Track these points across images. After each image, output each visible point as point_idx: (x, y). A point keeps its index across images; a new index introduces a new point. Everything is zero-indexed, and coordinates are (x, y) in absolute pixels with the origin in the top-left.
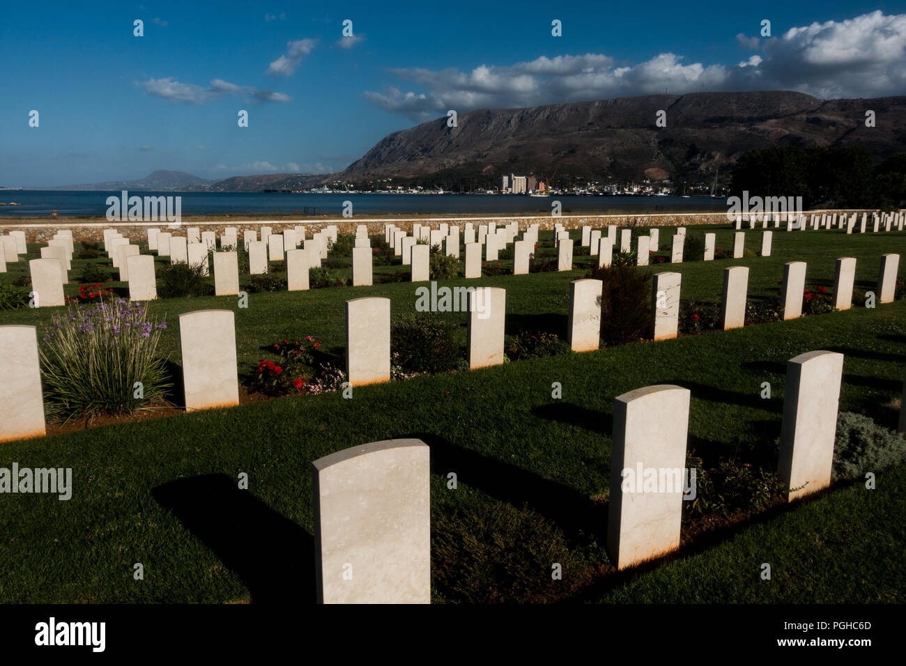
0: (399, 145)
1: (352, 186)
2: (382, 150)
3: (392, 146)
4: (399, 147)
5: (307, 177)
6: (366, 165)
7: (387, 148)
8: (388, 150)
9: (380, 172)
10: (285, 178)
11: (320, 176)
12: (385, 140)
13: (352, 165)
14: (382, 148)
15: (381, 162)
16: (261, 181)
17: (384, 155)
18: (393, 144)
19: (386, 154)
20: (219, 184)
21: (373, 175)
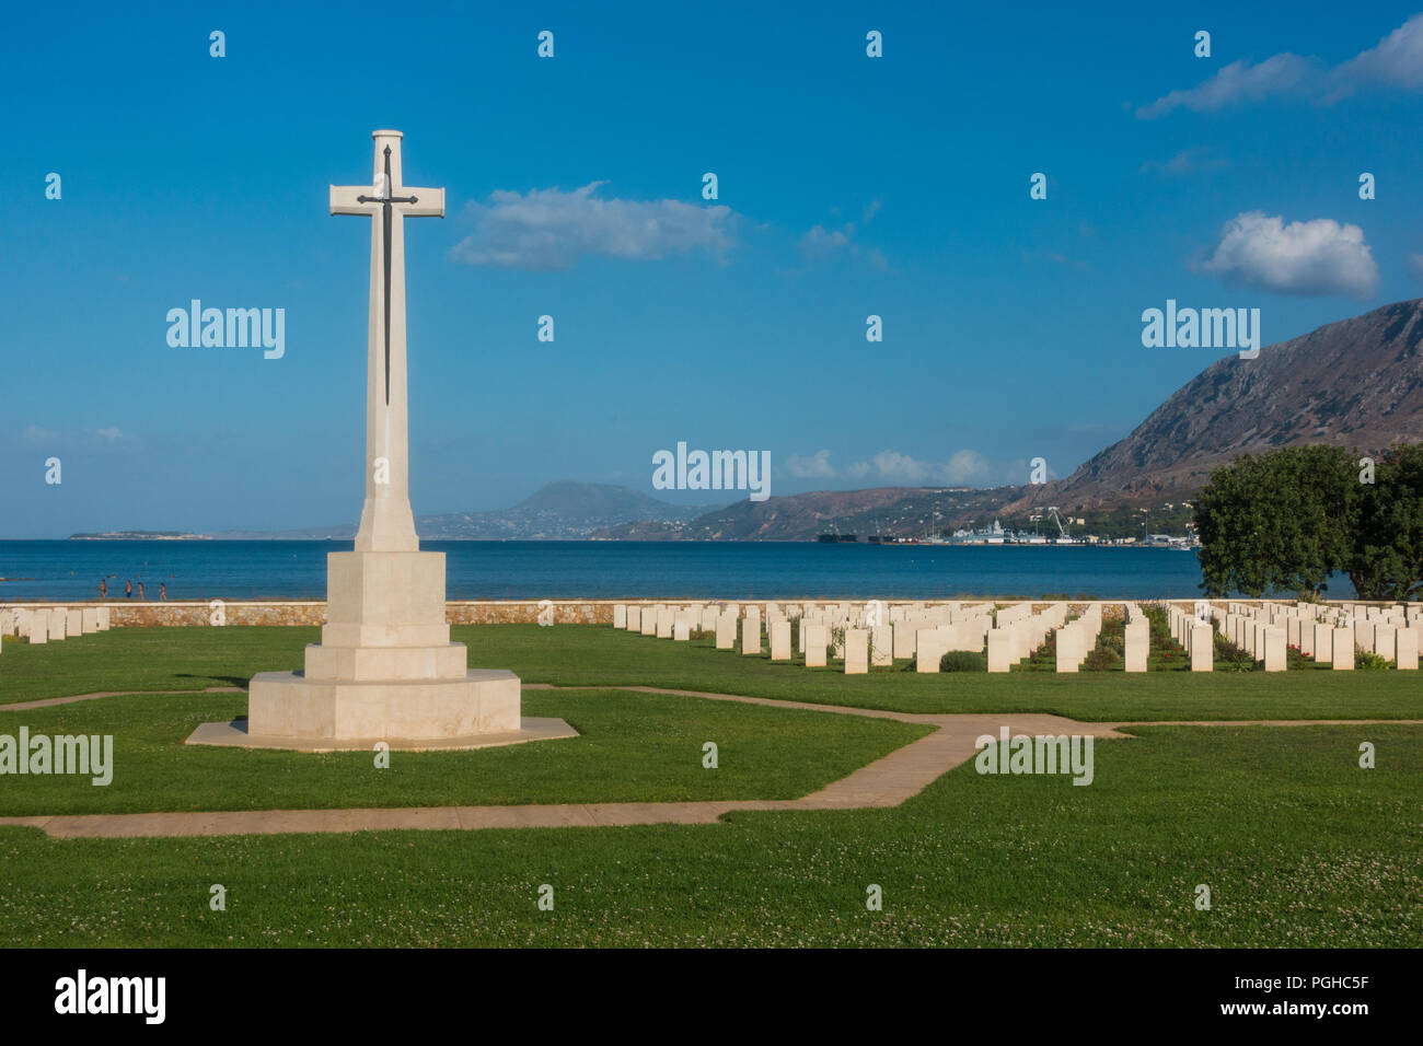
0: (1244, 393)
1: (1081, 522)
2: (1192, 410)
3: (1221, 399)
4: (1247, 399)
5: (960, 496)
6: (1140, 457)
7: (1206, 406)
8: (1210, 409)
9: (1179, 480)
10: (896, 499)
11: (999, 491)
12: (1201, 379)
13: (1095, 459)
14: (1191, 403)
15: (1186, 449)
16: (825, 510)
17: (1197, 425)
18: (1227, 393)
19: (1204, 422)
20: (709, 518)
21: (1157, 488)
